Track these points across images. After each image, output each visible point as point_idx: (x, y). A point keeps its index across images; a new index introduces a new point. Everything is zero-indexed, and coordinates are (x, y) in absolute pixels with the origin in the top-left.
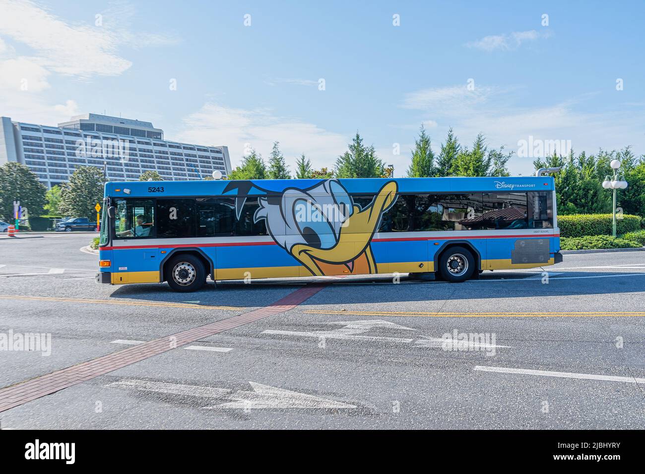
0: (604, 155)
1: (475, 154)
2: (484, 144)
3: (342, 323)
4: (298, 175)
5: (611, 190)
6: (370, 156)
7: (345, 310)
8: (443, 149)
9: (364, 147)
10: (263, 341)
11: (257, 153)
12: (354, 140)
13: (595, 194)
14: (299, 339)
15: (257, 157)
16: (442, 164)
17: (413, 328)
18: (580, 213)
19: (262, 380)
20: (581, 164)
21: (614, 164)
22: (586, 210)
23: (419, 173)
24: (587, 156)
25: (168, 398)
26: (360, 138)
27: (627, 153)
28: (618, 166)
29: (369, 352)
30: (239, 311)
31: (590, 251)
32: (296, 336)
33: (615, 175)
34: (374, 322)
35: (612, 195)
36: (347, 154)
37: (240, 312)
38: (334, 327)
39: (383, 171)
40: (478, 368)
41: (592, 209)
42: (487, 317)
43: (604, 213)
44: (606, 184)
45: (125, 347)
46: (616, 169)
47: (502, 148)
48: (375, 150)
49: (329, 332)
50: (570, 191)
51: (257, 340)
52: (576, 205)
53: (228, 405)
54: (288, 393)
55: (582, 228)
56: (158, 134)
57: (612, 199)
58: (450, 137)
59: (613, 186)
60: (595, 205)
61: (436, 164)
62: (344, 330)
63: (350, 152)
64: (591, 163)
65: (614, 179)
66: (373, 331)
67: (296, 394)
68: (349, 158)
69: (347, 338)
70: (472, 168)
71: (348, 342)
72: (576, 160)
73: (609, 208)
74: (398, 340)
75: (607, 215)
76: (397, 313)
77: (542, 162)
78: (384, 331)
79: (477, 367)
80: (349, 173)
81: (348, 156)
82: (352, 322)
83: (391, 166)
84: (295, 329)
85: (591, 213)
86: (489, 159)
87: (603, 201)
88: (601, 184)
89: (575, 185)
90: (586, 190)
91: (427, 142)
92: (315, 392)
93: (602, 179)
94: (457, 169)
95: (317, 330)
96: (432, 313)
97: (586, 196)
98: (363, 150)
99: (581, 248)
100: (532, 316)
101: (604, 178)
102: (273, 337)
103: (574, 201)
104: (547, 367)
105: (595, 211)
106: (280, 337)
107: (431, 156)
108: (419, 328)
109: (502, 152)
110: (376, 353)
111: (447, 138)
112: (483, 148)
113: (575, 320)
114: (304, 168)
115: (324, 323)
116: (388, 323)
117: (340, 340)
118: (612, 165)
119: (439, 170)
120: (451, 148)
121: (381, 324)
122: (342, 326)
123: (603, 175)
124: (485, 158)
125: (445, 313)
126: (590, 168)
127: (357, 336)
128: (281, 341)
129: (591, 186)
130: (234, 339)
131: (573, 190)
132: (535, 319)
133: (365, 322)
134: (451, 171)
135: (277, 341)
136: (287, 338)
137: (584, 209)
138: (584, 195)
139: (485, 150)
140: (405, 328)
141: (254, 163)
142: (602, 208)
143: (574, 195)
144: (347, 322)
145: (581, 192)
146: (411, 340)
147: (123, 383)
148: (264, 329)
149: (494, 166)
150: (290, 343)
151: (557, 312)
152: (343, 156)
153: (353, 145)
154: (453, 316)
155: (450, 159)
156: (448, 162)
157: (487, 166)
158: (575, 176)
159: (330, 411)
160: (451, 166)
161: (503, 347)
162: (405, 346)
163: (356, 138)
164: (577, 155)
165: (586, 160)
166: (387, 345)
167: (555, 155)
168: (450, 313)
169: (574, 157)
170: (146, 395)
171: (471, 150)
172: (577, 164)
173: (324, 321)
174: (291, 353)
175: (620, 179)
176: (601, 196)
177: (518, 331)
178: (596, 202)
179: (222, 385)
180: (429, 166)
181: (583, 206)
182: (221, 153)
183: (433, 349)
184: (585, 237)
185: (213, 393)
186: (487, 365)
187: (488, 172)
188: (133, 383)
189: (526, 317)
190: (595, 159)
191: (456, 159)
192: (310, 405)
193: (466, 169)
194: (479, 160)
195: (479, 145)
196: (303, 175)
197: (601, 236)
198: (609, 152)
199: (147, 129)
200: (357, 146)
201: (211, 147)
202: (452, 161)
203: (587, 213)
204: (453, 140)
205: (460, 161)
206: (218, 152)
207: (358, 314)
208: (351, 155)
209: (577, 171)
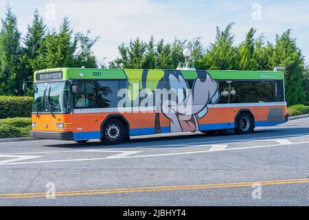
0: (177, 43)
1: (63, 36)
2: (70, 27)
8: (30, 30)
16: (29, 44)
20: (159, 50)
21: (186, 52)
24: (165, 44)
27: (197, 43)
28: (189, 54)
33: (187, 62)
42: (72, 196)
46: (188, 57)
47: (89, 32)
58: (36, 17)
61: (23, 44)
64: (167, 51)
70: (59, 50)
77: (125, 47)
86: (76, 41)
91: (13, 21)
93: (176, 66)
94: (44, 50)
101: (178, 64)
107: (18, 35)
109: (89, 36)
111: (33, 18)
112: (70, 30)
113: (151, 194)
118: (184, 53)
119: (26, 51)
120: (37, 29)
123: (177, 62)
124: (72, 41)
125: (30, 194)
126: (167, 55)
134: (39, 52)
139: (71, 32)
149: (80, 48)
155: (36, 40)
156: (35, 43)
157: (74, 48)
158: (154, 63)
160: (39, 46)
165: (163, 47)
167: (138, 41)
168: (35, 194)
169: (154, 44)
175: (190, 66)
180: (16, 46)
187: (75, 54)
190: (171, 47)
191: (44, 39)
193: (54, 51)
194: (66, 42)
195: (65, 28)
198: (182, 41)
202: (39, 42)
204: (39, 21)
205: (47, 42)
209: (155, 57)
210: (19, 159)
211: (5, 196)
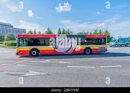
9: (50, 30)
11: (31, 30)
14: (38, 63)
15: (31, 31)
19: (31, 70)
25: (13, 75)
34: (51, 59)
40: (68, 66)
45: (4, 65)
51: (31, 63)
53: (24, 75)
54: (36, 72)
56: (12, 26)
66: (51, 61)
67: (37, 72)
69: (47, 62)
74: (55, 62)
92: (41, 72)
102: (33, 62)
104: (79, 66)
106: (35, 62)
114: (40, 33)
117: (45, 63)
130: (26, 63)
136: (36, 62)
140: (56, 60)
141: (31, 32)
146: (57, 62)
147: (4, 72)
152: (46, 31)
153: (48, 29)
159: (43, 75)
164: (83, 32)
166: (53, 63)
170: (8, 74)
171: (67, 31)
174: (36, 65)
179: (24, 71)
182: (25, 30)
185: (22, 73)
188: (6, 72)
192: (40, 74)
199: (10, 25)
201: (22, 29)
208: (48, 31)
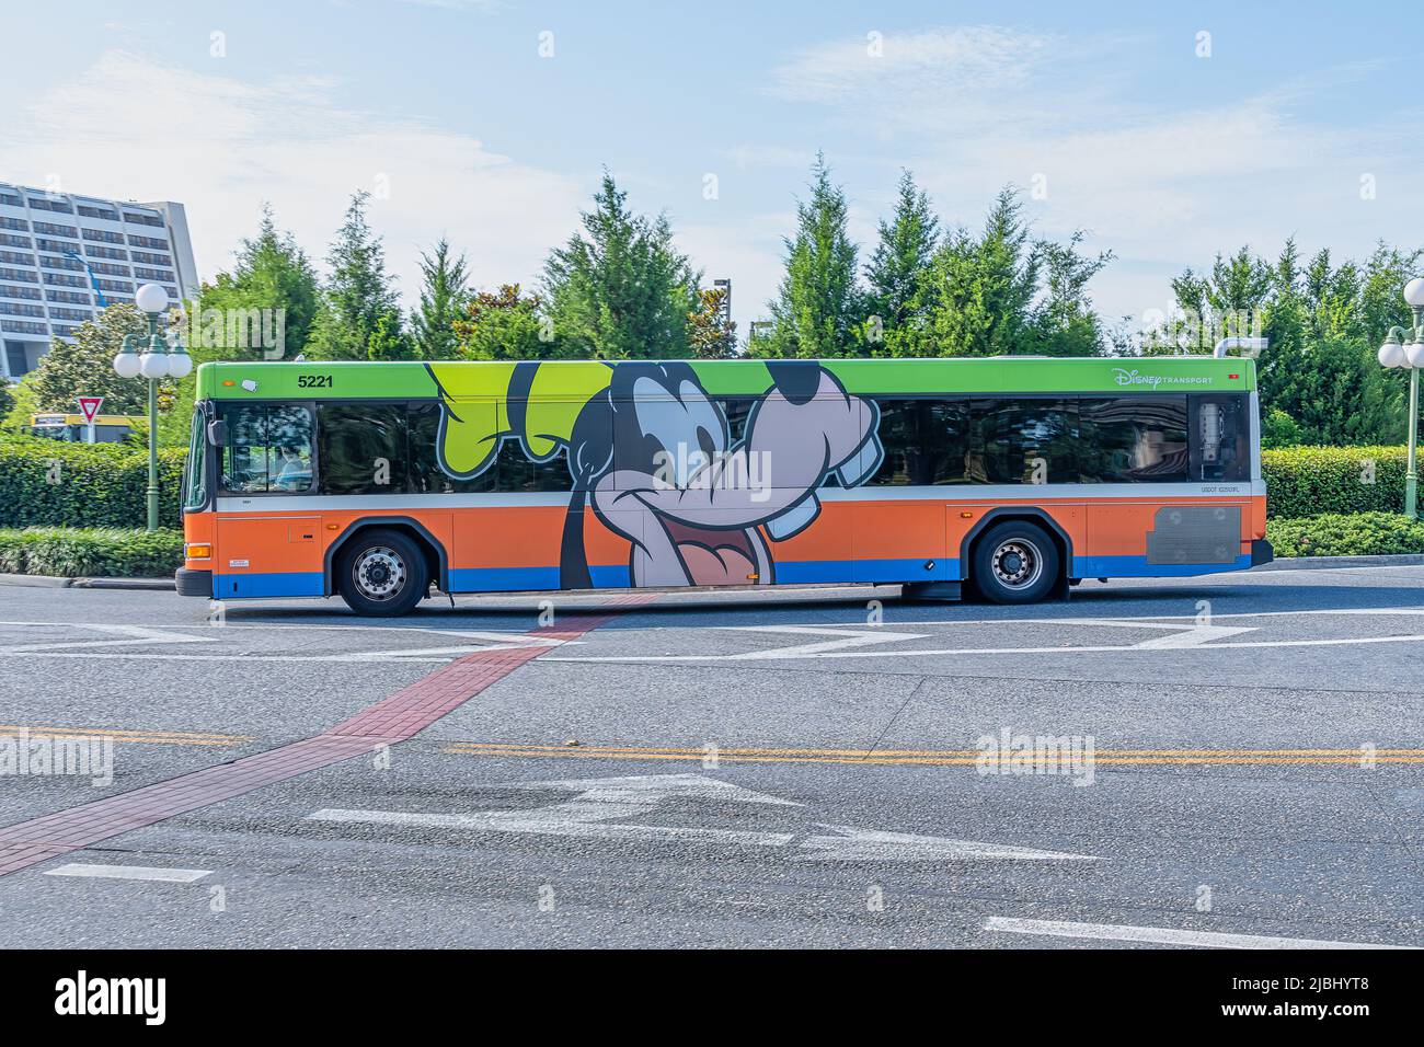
0: (1386, 261)
1: (989, 252)
3: (570, 784)
4: (426, 307)
5: (1402, 373)
6: (651, 249)
7: (576, 744)
9: (633, 217)
10: (311, 844)
12: (598, 198)
13: (1355, 386)
14: (428, 836)
16: (885, 282)
17: (793, 799)
18: (1308, 442)
20: (1317, 289)
21: (1415, 292)
22: (1326, 435)
23: (809, 310)
24: (1335, 265)
26: (618, 190)
29: (655, 875)
30: (230, 748)
31: (1336, 561)
32: (421, 828)
33: (1419, 324)
34: (671, 780)
35: (1407, 388)
36: (577, 243)
37: (233, 752)
38: (541, 799)
39: (696, 300)
40: (996, 923)
41: (1344, 431)
43: (1382, 444)
44: (1386, 353)
46: (1421, 308)
47: (1077, 237)
48: (670, 231)
49: (527, 813)
50: (1282, 373)
51: (293, 843)
52: (1298, 416)
55: (1314, 490)
57: (1406, 401)
59: (1410, 358)
60: (1354, 418)
61: (862, 283)
62: (574, 807)
63: (587, 237)
64: (1345, 288)
65: (1412, 338)
66: (670, 808)
68: (586, 255)
69: (585, 831)
70: (978, 297)
71: (586, 846)
72: (1302, 278)
73: (1395, 427)
74: (745, 837)
75: (1391, 449)
76: (744, 751)
78: (702, 809)
79: (993, 919)
80: (584, 303)
81: (583, 249)
82: (601, 781)
83: (724, 282)
84: (416, 806)
85: (1340, 445)
86: (1034, 269)
87: (1380, 408)
88: (1375, 353)
89: (1298, 355)
90: (1329, 370)
91: (834, 210)
93: (1376, 340)
94: (931, 300)
95: (488, 808)
96: (852, 753)
97: (1326, 388)
98: (628, 230)
99: (1309, 553)
100: (1160, 761)
101: (1385, 334)
102: (344, 831)
103: (1292, 407)
105: (1354, 438)
107: (847, 255)
108: (814, 799)
109: (1077, 250)
110: (680, 878)
111: (899, 203)
112: (1016, 234)
114: (443, 281)
115: (509, 785)
116: (716, 783)
117: (563, 838)
118: (1407, 295)
119: (873, 301)
121: (693, 788)
122: (568, 796)
123: (1383, 327)
124: (1021, 265)
125: (892, 753)
126: (1345, 304)
127: (616, 827)
128: (371, 845)
129: (1342, 360)
131: (1289, 370)
132: (1168, 771)
133: (642, 781)
135: (358, 844)
136: (391, 833)
137: (1321, 429)
138: (1322, 387)
139: (1020, 240)
140: (768, 800)
141: (274, 261)
142: (1374, 429)
143: (1293, 386)
144: (585, 781)
145: (1313, 378)
146: (789, 837)
148: (314, 808)
150: (399, 850)
151: (1235, 749)
152: (567, 249)
153: (595, 214)
154: (919, 761)
155: (909, 267)
156: (903, 277)
157: (1026, 290)
158: (1296, 330)
161: (1071, 857)
162: (770, 856)
163: (603, 192)
164: (1302, 263)
165: (1330, 276)
166: (712, 854)
168: (908, 752)
169: (1296, 265)
171: (978, 235)
172: (1306, 288)
173: (512, 778)
174: (403, 882)
176: (1373, 389)
177: (1117, 808)
178: (1357, 409)
180: (843, 287)
181: (1318, 421)
182: (162, 225)
183: (857, 865)
184: (1323, 518)
186: (1025, 915)
187: (1029, 308)
189: (1143, 766)
190: (1360, 275)
191: (929, 265)
194: (1000, 272)
196: (441, 305)
197: (1370, 515)
200: (610, 220)
201: (124, 205)
203: (1328, 443)
206: (149, 221)
207: (621, 756)
208: (592, 248)
209: (1302, 312)
210: (854, 643)
211: (816, 756)
